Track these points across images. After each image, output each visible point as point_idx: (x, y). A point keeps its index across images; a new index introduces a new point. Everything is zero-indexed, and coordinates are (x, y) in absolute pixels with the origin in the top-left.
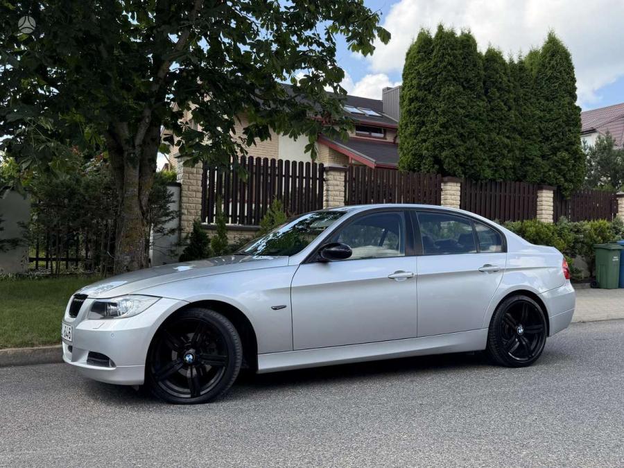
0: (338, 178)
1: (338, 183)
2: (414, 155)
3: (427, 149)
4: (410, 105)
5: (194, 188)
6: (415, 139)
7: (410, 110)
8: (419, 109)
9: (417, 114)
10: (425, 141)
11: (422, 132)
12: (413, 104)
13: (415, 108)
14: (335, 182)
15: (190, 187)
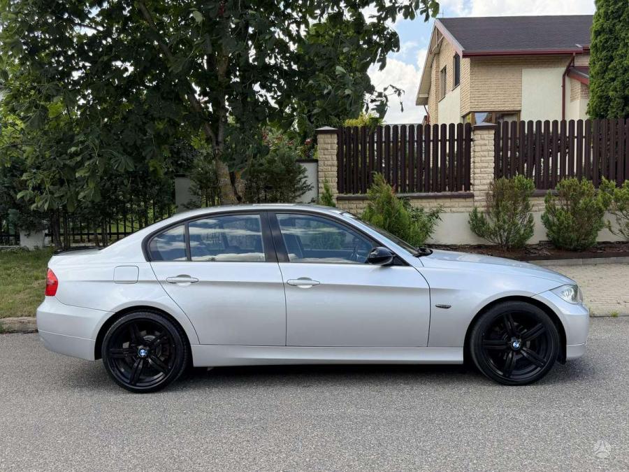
0: (485, 136)
1: (487, 142)
2: (600, 97)
3: (615, 90)
4: (596, 39)
5: (329, 163)
6: (603, 78)
7: (596, 44)
8: (606, 42)
9: (604, 48)
10: (613, 80)
11: (610, 69)
12: (599, 37)
13: (601, 41)
14: (482, 142)
15: (326, 162)
